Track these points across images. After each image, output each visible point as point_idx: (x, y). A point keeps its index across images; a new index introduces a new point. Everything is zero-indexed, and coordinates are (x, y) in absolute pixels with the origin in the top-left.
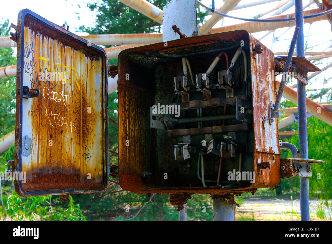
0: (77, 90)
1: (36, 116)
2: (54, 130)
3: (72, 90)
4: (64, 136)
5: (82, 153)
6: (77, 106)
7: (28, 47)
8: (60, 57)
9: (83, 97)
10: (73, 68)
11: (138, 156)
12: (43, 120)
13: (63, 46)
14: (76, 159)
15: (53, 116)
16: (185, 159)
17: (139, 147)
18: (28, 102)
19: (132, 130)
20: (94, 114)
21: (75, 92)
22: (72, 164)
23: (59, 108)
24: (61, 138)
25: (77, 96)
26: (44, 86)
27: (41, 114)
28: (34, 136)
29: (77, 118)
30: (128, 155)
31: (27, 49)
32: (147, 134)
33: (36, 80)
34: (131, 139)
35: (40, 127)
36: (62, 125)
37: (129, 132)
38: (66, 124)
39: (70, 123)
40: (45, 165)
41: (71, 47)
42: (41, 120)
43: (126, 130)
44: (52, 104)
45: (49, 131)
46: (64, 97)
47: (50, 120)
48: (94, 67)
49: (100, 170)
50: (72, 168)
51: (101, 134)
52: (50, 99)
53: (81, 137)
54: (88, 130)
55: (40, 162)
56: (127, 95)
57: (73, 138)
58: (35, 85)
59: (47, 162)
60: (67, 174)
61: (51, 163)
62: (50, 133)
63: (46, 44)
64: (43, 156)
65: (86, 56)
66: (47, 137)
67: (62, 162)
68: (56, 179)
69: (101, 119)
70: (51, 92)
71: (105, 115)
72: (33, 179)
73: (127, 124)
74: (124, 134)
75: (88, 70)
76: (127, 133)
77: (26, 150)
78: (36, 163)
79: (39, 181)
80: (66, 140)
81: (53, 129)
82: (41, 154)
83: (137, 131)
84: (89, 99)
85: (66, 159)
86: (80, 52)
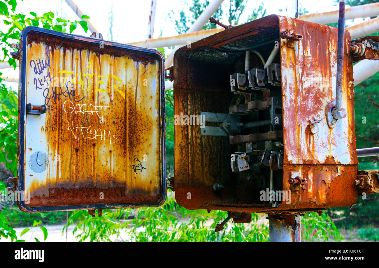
0: (120, 99)
1: (53, 131)
2: (81, 144)
3: (111, 100)
4: (98, 149)
5: (128, 165)
6: (120, 116)
7: (42, 64)
8: (91, 67)
9: (130, 106)
10: (113, 76)
11: (207, 166)
12: (63, 135)
13: (97, 55)
14: (118, 172)
15: (79, 130)
16: (240, 170)
17: (209, 156)
18: (41, 118)
19: (197, 138)
20: (149, 122)
21: (116, 101)
22: (111, 178)
23: (89, 120)
24: (94, 151)
25: (120, 105)
26: (65, 100)
27: (60, 129)
28: (51, 151)
29: (120, 128)
30: (190, 165)
31: (39, 65)
32: (223, 141)
33: (52, 95)
34: (195, 147)
35: (60, 142)
36: (93, 138)
37: (193, 140)
38: (100, 137)
39: (107, 135)
40: (69, 180)
41: (110, 54)
42: (60, 135)
43: (188, 138)
44: (78, 116)
45: (74, 145)
46: (98, 108)
47: (75, 134)
48: (148, 72)
49: (156, 182)
50: (111, 181)
51: (158, 144)
52: (74, 112)
53: (128, 149)
54: (138, 140)
55: (60, 177)
56: (189, 99)
57: (112, 150)
58: (51, 100)
59: (71, 176)
60: (103, 188)
61: (78, 177)
62: (75, 148)
63: (69, 57)
64: (65, 171)
65: (135, 60)
66: (70, 152)
67: (96, 176)
68: (86, 194)
69: (158, 127)
70: (76, 105)
71: (161, 122)
72: (50, 195)
73: (190, 131)
74: (184, 142)
75: (139, 75)
76: (189, 141)
77: (39, 166)
78: (54, 179)
79: (58, 197)
80: (101, 152)
81: (79, 143)
82: (61, 169)
83: (206, 138)
84: (141, 107)
85: (102, 172)
86: (125, 58)
